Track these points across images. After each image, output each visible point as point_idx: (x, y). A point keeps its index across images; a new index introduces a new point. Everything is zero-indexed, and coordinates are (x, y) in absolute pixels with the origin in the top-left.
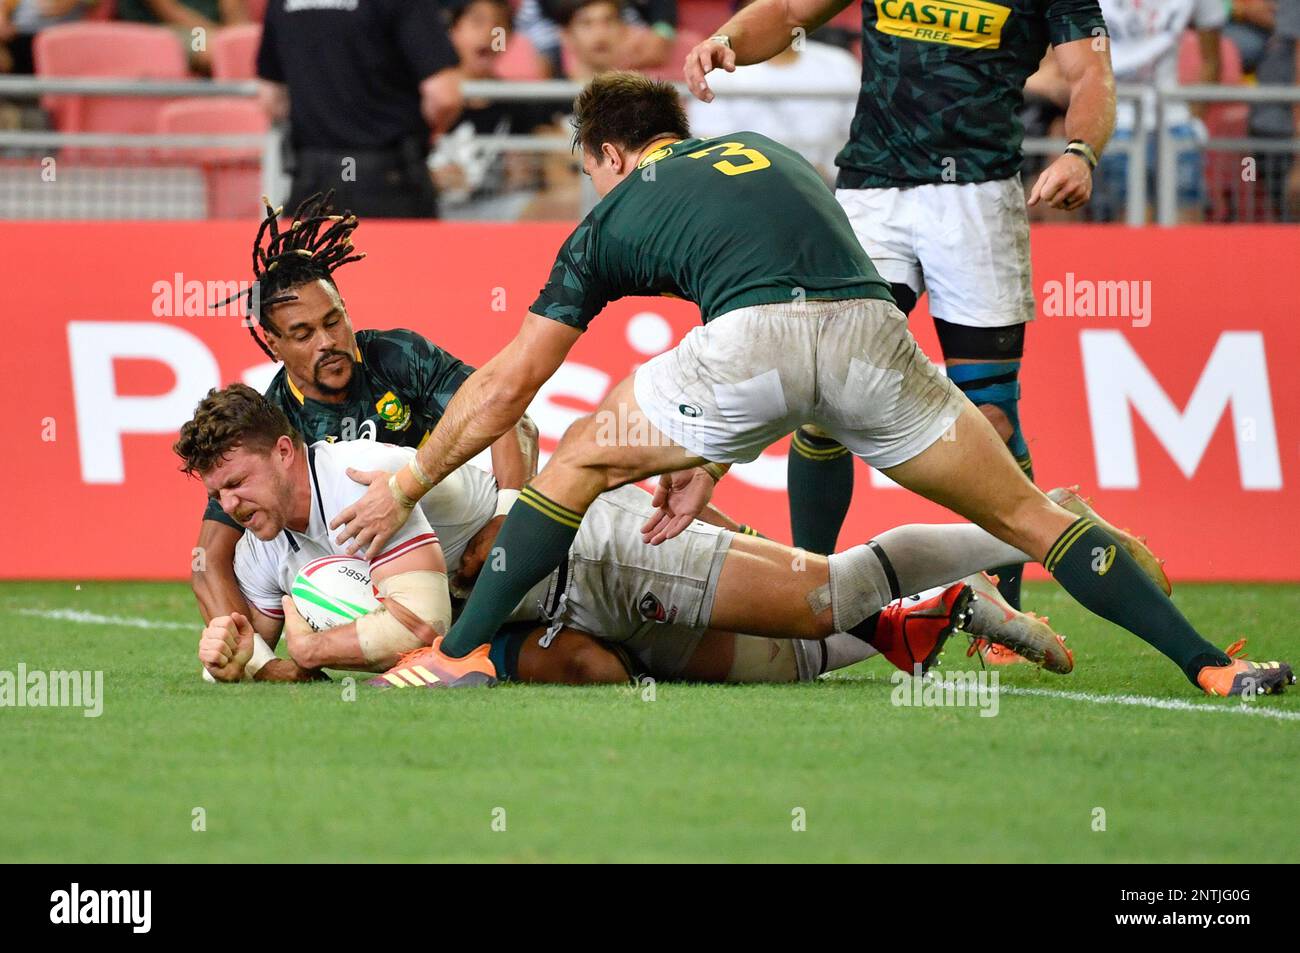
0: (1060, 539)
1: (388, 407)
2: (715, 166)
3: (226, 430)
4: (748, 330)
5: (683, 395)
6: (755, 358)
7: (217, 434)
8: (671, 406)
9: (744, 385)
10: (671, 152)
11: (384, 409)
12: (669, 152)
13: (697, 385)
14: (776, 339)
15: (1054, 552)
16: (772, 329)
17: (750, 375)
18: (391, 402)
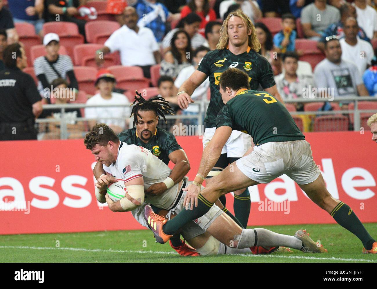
0: (337, 206)
1: (156, 149)
2: (263, 99)
3: (95, 139)
4: (274, 148)
5: (254, 166)
6: (276, 156)
7: (93, 140)
8: (250, 169)
9: (274, 163)
10: (247, 92)
11: (155, 149)
12: (246, 92)
13: (259, 163)
14: (281, 150)
15: (336, 208)
16: (280, 148)
17: (275, 160)
18: (157, 148)
